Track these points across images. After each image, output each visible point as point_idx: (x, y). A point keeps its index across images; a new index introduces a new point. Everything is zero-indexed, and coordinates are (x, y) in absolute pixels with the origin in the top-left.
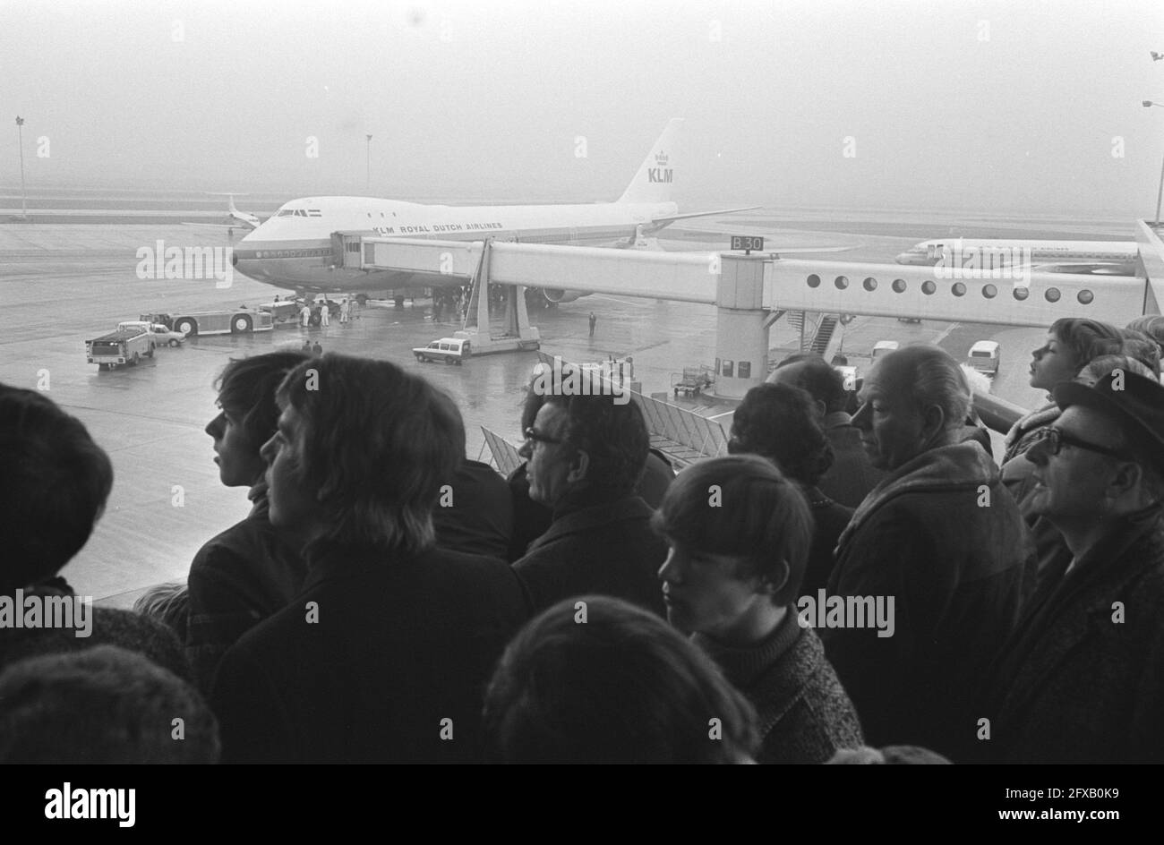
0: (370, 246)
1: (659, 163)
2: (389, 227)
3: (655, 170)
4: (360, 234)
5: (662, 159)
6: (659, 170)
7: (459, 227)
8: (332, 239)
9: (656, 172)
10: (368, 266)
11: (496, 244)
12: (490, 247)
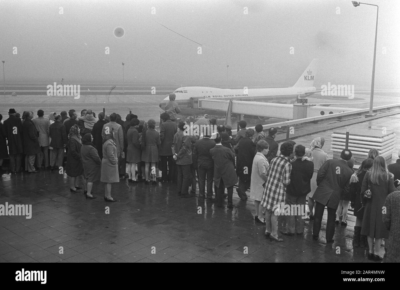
0: (201, 101)
1: (308, 74)
2: (209, 96)
3: (307, 76)
4: (198, 98)
5: (309, 72)
6: (308, 76)
7: (233, 96)
8: (190, 100)
9: (307, 77)
10: (200, 108)
11: (234, 101)
12: (232, 102)
